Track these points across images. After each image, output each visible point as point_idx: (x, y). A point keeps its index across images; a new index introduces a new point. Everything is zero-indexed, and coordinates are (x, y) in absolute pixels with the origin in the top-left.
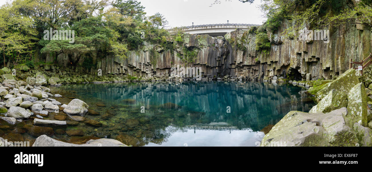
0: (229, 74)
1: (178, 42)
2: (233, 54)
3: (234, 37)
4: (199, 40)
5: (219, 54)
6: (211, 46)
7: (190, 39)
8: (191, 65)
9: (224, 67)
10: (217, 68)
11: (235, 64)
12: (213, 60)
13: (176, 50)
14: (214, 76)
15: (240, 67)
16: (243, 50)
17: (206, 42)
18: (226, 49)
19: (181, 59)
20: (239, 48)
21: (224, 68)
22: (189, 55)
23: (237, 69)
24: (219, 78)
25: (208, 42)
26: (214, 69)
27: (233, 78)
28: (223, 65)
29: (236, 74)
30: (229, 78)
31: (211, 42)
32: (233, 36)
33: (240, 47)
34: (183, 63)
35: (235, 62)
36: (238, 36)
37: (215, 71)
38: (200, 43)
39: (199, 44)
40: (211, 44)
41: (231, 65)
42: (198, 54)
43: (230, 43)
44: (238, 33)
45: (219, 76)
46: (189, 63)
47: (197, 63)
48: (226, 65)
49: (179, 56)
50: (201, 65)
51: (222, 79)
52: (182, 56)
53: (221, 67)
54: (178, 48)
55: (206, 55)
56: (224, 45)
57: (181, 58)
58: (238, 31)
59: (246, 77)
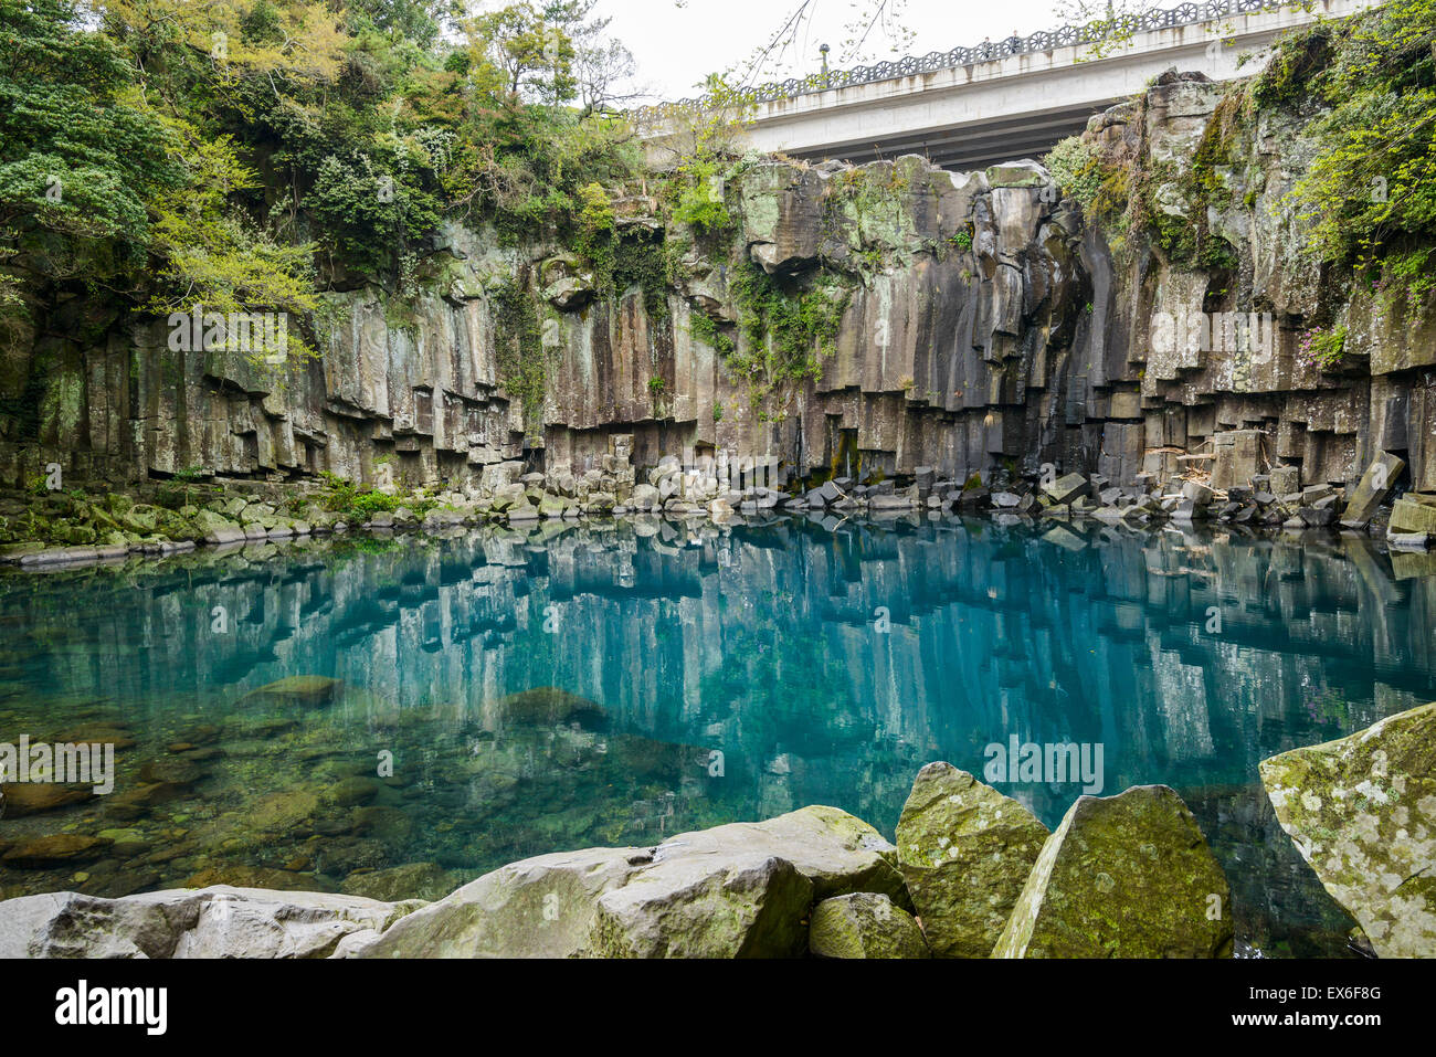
0: (1090, 466)
1: (697, 226)
2: (1120, 307)
3: (1127, 155)
4: (850, 209)
5: (1006, 313)
6: (942, 253)
7: (781, 209)
8: (793, 398)
9: (1044, 413)
10: (989, 419)
11: (1134, 386)
12: (959, 356)
13: (685, 288)
14: (971, 483)
15: (1186, 409)
16: (1200, 270)
17: (907, 221)
18: (1065, 270)
19: (724, 355)
20: (1168, 252)
21: (1045, 421)
22: (783, 322)
23: (1154, 427)
24: (1002, 499)
25: (922, 222)
26: (973, 423)
27: (1117, 503)
28: (1041, 391)
29: (1151, 467)
30: (1078, 503)
31: (946, 216)
32: (1120, 149)
33: (1176, 239)
34: (735, 388)
35: (1140, 366)
36: (1164, 145)
37: (975, 441)
38: (861, 234)
39: (854, 238)
40: (941, 233)
41: (1107, 390)
42: (849, 314)
43: (1089, 212)
44: (1166, 121)
45: (1011, 480)
46: (778, 387)
47: (840, 385)
48: (1062, 392)
49: (707, 334)
50: (871, 397)
51: (1029, 499)
52: (726, 338)
53: (1023, 408)
54: (701, 275)
55: (901, 324)
56: (1046, 232)
57: (724, 352)
58: (1158, 100)
59: (1235, 496)
